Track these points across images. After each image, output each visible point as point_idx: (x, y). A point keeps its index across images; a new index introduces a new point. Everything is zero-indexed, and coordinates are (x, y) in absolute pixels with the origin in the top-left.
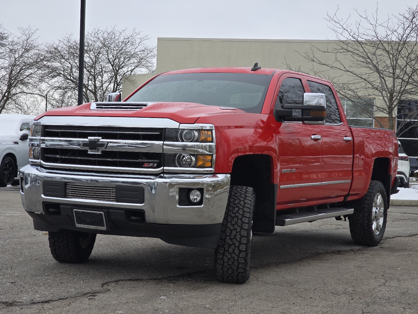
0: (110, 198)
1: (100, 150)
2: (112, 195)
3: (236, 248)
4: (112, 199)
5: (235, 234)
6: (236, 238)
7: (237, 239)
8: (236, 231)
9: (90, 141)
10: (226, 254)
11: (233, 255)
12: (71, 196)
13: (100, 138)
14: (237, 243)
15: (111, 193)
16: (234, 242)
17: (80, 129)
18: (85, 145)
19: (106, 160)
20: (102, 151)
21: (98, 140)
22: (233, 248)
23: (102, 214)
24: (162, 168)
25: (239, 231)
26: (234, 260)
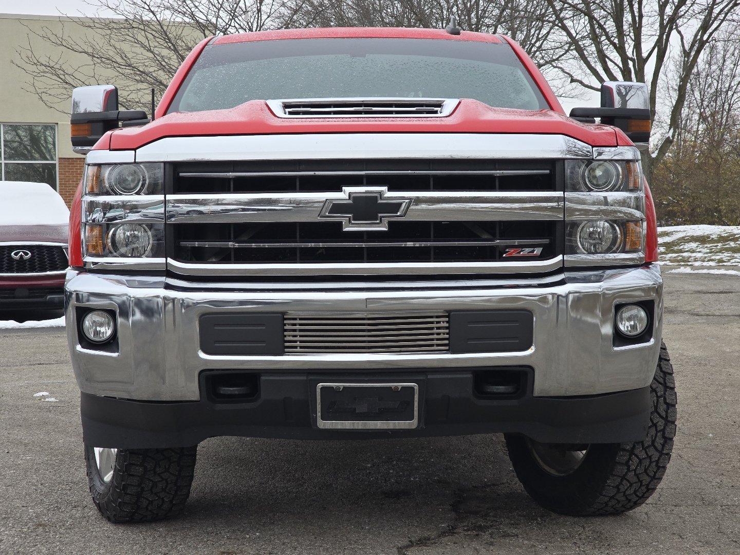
0: (432, 345)
1: (385, 221)
2: (435, 336)
3: (659, 434)
4: (438, 345)
5: (656, 402)
6: (658, 410)
7: (660, 412)
8: (656, 394)
9: (355, 198)
10: (637, 451)
11: (652, 451)
12: (301, 347)
13: (384, 189)
14: (660, 423)
15: (435, 331)
16: (655, 422)
17: (302, 167)
18: (337, 208)
19: (403, 244)
20: (390, 223)
21: (381, 193)
22: (652, 434)
23: (412, 388)
24: (560, 257)
25: (662, 393)
26: (651, 462)
